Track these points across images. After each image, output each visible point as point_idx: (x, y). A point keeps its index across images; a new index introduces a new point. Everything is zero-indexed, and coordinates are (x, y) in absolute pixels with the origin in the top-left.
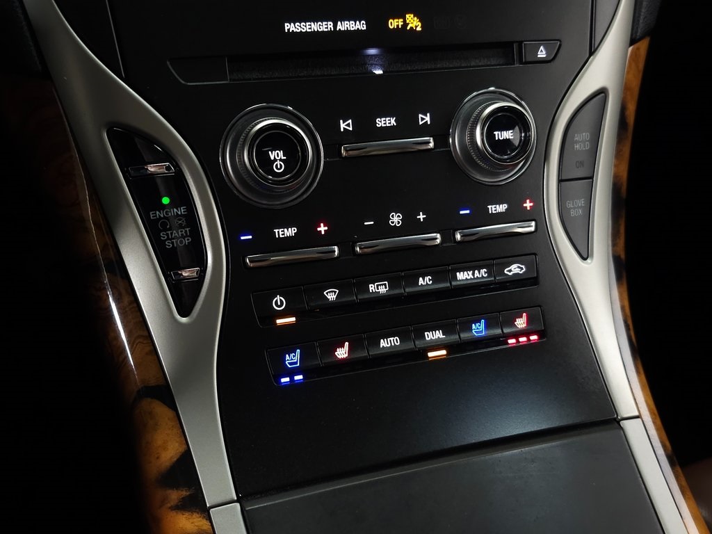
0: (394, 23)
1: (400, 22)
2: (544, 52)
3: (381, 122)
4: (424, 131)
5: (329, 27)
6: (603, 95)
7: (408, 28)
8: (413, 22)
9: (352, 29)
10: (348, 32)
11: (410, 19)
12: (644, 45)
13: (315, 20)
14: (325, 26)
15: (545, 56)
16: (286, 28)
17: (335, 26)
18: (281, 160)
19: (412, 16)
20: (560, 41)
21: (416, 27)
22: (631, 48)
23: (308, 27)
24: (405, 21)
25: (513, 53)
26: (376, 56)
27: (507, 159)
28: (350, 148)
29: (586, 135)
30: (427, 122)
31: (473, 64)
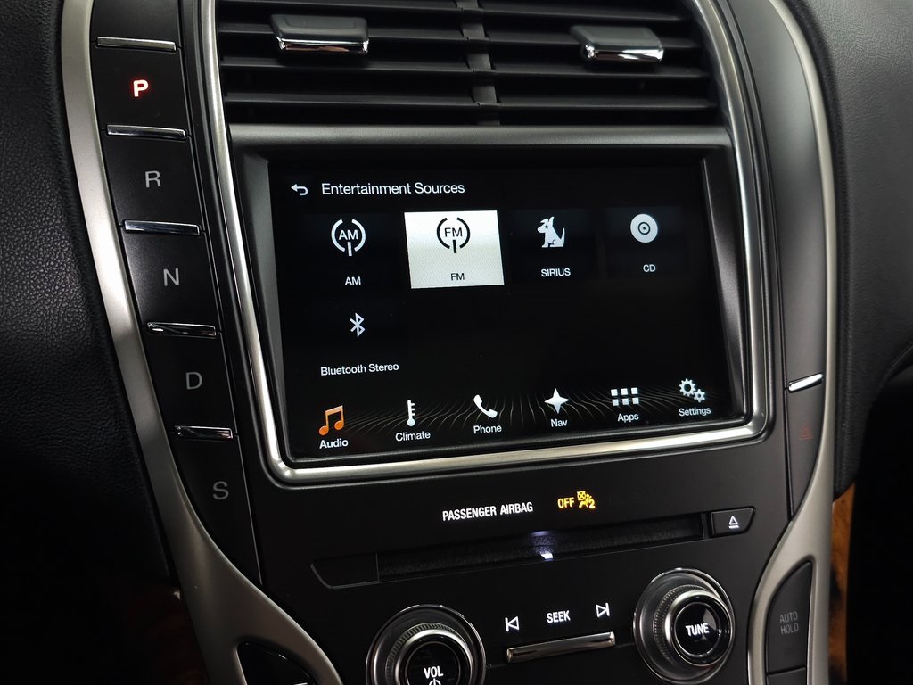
0: (564, 503)
1: (571, 501)
2: (737, 523)
3: (554, 618)
4: (605, 624)
5: (492, 511)
6: (809, 564)
7: (580, 506)
8: (586, 500)
9: (517, 512)
10: (513, 515)
11: (581, 496)
12: (849, 497)
13: (476, 506)
14: (487, 511)
15: (737, 527)
16: (444, 516)
17: (498, 510)
18: (437, 678)
20: (754, 508)
21: (589, 504)
22: (834, 504)
23: (468, 513)
24: (576, 500)
25: (700, 524)
26: (544, 537)
27: (703, 658)
28: (516, 652)
29: (793, 615)
30: (606, 613)
31: (655, 538)
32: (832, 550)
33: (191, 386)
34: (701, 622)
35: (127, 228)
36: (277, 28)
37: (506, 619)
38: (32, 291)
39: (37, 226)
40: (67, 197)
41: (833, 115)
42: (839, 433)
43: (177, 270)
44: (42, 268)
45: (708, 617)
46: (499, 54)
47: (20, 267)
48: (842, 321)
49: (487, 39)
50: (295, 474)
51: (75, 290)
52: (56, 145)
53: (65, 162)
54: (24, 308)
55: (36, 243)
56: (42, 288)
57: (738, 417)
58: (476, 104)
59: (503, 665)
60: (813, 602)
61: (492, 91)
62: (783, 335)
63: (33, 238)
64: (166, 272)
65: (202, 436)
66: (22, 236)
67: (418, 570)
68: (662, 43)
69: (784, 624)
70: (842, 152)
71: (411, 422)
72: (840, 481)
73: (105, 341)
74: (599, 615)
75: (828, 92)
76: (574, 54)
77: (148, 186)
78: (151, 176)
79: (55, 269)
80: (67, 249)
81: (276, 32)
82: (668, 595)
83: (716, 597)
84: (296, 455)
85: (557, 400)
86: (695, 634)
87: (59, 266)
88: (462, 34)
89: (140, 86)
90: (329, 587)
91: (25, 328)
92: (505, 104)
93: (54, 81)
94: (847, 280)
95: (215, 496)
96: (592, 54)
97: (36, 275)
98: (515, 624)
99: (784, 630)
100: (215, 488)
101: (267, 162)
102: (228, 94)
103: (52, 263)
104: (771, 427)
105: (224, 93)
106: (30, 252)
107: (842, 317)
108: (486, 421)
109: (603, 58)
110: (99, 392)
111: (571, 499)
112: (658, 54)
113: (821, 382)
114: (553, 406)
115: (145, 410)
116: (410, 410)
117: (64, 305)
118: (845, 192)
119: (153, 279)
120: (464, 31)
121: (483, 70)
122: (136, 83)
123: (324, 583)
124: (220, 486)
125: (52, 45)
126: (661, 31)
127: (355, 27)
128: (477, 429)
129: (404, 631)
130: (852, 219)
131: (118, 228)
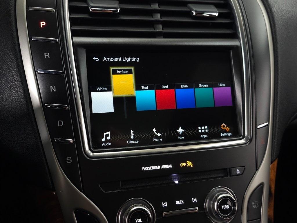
0: (182, 165)
1: (185, 164)
2: (239, 172)
3: (178, 202)
4: (195, 205)
5: (158, 167)
6: (262, 185)
7: (188, 166)
8: (190, 164)
9: (167, 168)
10: (165, 169)
11: (188, 163)
12: (276, 163)
13: (153, 166)
14: (157, 167)
15: (239, 173)
16: (143, 169)
17: (161, 167)
18: (140, 222)
19: (189, 161)
20: (245, 167)
21: (191, 165)
22: (271, 165)
23: (151, 168)
24: (186, 164)
25: (227, 172)
26: (175, 176)
27: (227, 216)
28: (166, 214)
29: (257, 202)
30: (195, 201)
31: (212, 176)
32: (270, 180)
33: (59, 125)
34: (227, 204)
35: (38, 72)
36: (89, 4)
37: (163, 203)
38: (6, 92)
39: (8, 71)
40: (18, 61)
41: (274, 36)
42: (273, 142)
43: (55, 86)
44: (10, 85)
45: (229, 203)
46: (163, 13)
47: (2, 84)
48: (275, 105)
49: (159, 8)
50: (94, 155)
51: (21, 92)
52: (14, 44)
53: (17, 49)
54: (4, 98)
55: (8, 77)
56: (10, 92)
57: (240, 137)
58: (155, 31)
59: (161, 218)
60: (263, 198)
61: (161, 26)
62: (256, 109)
63: (7, 75)
64: (51, 87)
65: (63, 142)
66: (3, 74)
67: (134, 186)
68: (218, 10)
69: (254, 205)
70: (277, 48)
71: (132, 137)
72: (273, 158)
73: (31, 110)
74: (193, 202)
75: (273, 28)
76: (188, 14)
77: (45, 58)
78: (46, 54)
79: (14, 85)
80: (18, 79)
81: (89, 5)
82: (216, 195)
83: (232, 196)
84: (94, 148)
85: (180, 130)
86: (225, 208)
87: (16, 84)
88: (151, 7)
89: (43, 24)
90: (105, 192)
91: (4, 105)
92: (165, 31)
93: (14, 22)
94: (277, 91)
95: (67, 162)
96: (194, 14)
97: (8, 87)
98: (165, 204)
99: (254, 207)
100: (67, 159)
101: (85, 50)
102: (72, 26)
103: (13, 83)
104: (251, 140)
105: (71, 26)
106: (6, 79)
107: (276, 103)
108: (157, 137)
109: (198, 15)
110: (29, 127)
111: (185, 163)
112: (216, 14)
113: (268, 125)
114: (179, 132)
115: (44, 133)
116: (132, 133)
117: (17, 97)
118: (277, 62)
119: (47, 89)
120: (152, 6)
121: (158, 19)
122: (41, 23)
123: (103, 191)
124: (69, 159)
125: (13, 9)
126: (218, 6)
127: (115, 4)
128: (154, 140)
129: (129, 207)
130: (279, 71)
131: (35, 72)
